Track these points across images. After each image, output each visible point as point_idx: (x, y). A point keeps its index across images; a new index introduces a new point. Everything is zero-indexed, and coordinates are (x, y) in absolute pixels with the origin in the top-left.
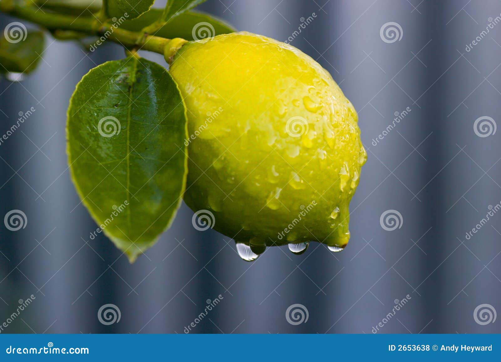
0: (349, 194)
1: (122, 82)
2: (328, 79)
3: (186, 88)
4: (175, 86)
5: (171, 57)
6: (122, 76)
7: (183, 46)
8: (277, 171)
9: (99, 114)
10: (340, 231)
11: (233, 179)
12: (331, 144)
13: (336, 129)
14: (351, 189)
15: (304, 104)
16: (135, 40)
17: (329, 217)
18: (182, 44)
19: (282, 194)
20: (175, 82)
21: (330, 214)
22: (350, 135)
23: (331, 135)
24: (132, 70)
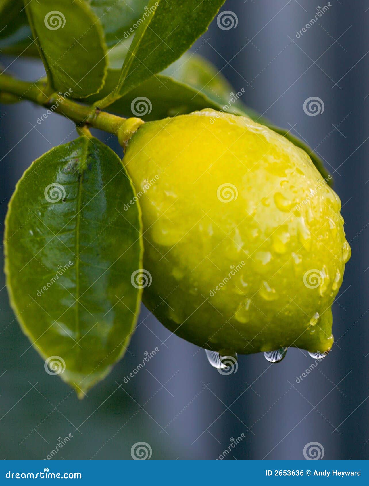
0: (330, 297)
1: (71, 170)
2: (305, 166)
3: (142, 184)
4: (129, 182)
5: (125, 141)
6: (71, 163)
7: (138, 128)
8: (245, 281)
9: (44, 213)
10: (322, 338)
11: (196, 289)
12: (307, 246)
13: (313, 228)
14: (332, 291)
15: (275, 202)
16: (85, 117)
17: (308, 324)
18: (138, 127)
19: (251, 306)
20: (129, 176)
21: (309, 321)
22: (330, 231)
23: (306, 236)
24: (83, 154)
